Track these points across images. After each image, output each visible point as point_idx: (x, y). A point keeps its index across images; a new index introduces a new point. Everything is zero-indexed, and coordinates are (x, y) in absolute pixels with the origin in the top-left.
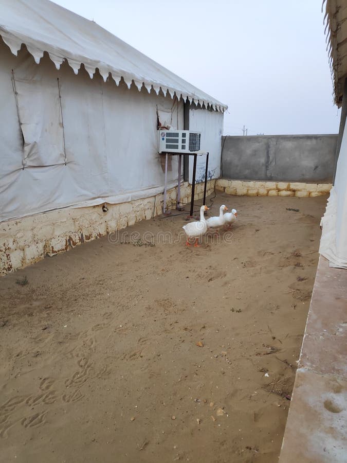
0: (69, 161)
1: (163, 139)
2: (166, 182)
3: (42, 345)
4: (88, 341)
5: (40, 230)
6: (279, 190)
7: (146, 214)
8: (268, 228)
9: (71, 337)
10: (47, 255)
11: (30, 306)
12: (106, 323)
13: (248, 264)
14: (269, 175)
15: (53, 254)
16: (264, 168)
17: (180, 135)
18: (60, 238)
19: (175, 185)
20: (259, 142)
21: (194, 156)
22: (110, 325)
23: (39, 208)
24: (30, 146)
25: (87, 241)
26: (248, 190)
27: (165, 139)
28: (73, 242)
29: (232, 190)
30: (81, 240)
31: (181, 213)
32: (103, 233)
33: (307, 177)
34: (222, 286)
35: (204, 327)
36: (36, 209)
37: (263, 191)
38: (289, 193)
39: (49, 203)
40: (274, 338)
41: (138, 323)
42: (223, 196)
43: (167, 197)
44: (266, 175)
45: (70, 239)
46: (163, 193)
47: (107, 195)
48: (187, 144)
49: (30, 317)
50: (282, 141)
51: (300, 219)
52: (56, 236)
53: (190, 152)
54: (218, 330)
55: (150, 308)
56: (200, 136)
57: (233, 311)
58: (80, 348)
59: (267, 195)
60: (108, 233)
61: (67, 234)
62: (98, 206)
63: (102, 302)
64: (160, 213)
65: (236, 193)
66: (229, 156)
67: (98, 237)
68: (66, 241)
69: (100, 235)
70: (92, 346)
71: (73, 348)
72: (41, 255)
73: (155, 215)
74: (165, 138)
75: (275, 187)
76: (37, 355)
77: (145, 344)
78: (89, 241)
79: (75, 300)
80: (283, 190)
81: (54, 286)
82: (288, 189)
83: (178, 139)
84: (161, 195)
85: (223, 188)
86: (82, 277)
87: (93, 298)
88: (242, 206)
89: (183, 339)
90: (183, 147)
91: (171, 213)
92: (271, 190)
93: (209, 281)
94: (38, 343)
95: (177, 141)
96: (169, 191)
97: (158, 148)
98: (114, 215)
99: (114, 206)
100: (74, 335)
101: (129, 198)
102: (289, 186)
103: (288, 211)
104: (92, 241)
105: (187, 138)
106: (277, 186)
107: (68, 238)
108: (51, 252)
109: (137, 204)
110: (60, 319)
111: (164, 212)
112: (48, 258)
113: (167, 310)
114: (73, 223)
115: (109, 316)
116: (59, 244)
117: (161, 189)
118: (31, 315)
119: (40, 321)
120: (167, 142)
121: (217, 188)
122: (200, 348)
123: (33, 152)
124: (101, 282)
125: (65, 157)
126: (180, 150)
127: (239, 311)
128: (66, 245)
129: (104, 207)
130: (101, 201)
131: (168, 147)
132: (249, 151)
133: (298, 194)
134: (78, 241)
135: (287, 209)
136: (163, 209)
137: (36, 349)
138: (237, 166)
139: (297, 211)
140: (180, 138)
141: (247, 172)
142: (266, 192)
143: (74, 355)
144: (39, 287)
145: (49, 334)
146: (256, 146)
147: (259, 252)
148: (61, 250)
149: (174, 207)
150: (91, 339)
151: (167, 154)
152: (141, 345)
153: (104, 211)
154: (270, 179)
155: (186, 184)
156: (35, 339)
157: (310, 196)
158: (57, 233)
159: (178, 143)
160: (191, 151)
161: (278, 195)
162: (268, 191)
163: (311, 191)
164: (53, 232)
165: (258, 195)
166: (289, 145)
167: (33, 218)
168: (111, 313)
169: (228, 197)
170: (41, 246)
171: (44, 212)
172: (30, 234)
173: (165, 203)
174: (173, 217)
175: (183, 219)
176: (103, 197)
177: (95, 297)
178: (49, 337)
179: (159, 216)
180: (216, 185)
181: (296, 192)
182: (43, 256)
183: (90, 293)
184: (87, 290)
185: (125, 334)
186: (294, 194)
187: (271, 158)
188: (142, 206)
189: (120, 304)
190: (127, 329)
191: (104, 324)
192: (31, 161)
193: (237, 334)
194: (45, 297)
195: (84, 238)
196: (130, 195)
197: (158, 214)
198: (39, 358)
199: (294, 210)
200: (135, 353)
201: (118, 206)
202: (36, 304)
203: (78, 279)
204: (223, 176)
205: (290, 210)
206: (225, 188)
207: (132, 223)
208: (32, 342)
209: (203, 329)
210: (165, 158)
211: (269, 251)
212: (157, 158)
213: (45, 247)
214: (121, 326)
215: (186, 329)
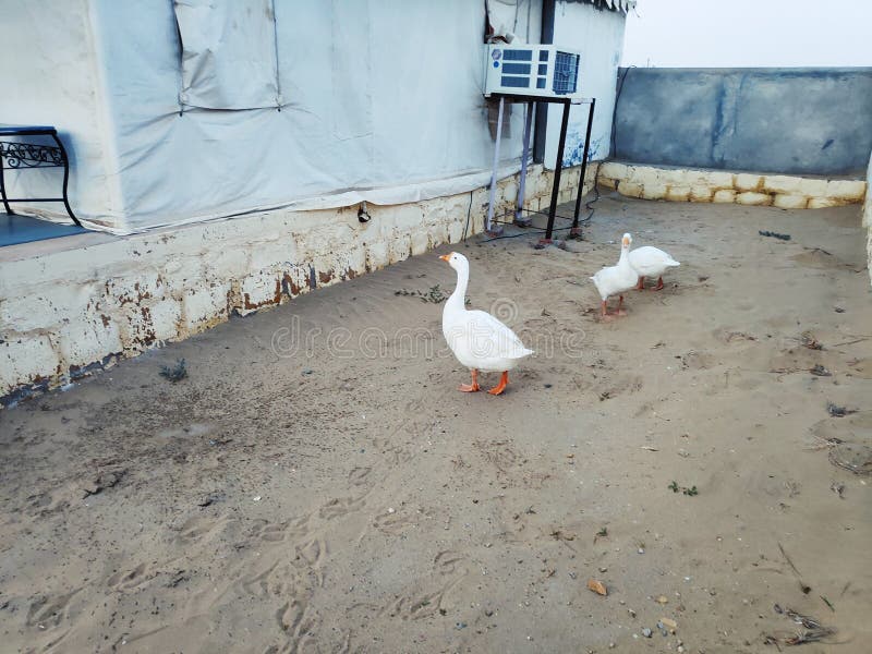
0: (287, 102)
1: (496, 65)
2: (497, 161)
3: (193, 550)
4: (307, 548)
5: (218, 257)
6: (738, 191)
7: (451, 233)
8: (727, 274)
9: (267, 530)
10: (235, 313)
11: (183, 435)
12: (354, 497)
13: (693, 361)
14: (717, 156)
15: (249, 311)
16: (708, 140)
17: (536, 56)
18: (264, 276)
19: (515, 171)
20: (700, 83)
21: (562, 105)
22: (364, 503)
23: (218, 205)
24: (196, 59)
25: (324, 285)
26: (668, 188)
27: (501, 65)
28: (293, 286)
29: (634, 186)
30: (311, 281)
31: (522, 231)
32: (360, 270)
33: (805, 163)
34: (637, 415)
35: (604, 533)
36: (209, 208)
37: (702, 192)
38: (761, 198)
39: (242, 196)
40: (807, 590)
41: (434, 505)
42: (614, 199)
43: (496, 197)
44: (712, 158)
45: (287, 279)
46: (489, 187)
47: (370, 185)
48: (550, 77)
49: (179, 467)
50: (754, 81)
51: (799, 258)
52: (254, 271)
53: (554, 95)
54: (643, 546)
55: (462, 464)
56: (578, 59)
57: (675, 490)
58: (287, 568)
59: (711, 200)
60: (368, 268)
61: (280, 267)
62: (348, 208)
63: (348, 437)
64: (479, 229)
65: (641, 194)
66: (632, 113)
67: (348, 278)
68: (278, 284)
69: (351, 273)
70: (317, 566)
71: (268, 568)
72: (222, 312)
73: (469, 234)
74: (501, 61)
75: (730, 184)
76: (179, 580)
77: (451, 572)
78: (329, 284)
79: (288, 427)
80: (748, 191)
81: (244, 387)
82: (760, 190)
83: (529, 65)
84: (485, 192)
85: (613, 182)
86: (309, 370)
87: (329, 423)
88: (656, 223)
89: (551, 566)
90: (541, 83)
91: (502, 232)
92: (719, 189)
93: (602, 399)
94: (186, 542)
95: (527, 69)
96: (502, 182)
97: (484, 84)
98: (383, 230)
99: (382, 210)
100: (274, 525)
101: (415, 193)
102: (762, 182)
103: (765, 238)
104: (333, 286)
105: (551, 63)
106: (734, 180)
107: (282, 277)
108: (244, 306)
109: (432, 207)
110: (247, 477)
111: (489, 228)
112: (238, 319)
113: (505, 473)
114: (293, 244)
115: (362, 475)
116: (261, 291)
117: (484, 178)
118: (181, 459)
119: (200, 479)
120: (504, 71)
121: (600, 181)
122: (597, 599)
123: (203, 76)
124: (348, 385)
125: (279, 92)
126: (532, 90)
127: (692, 492)
128: (277, 292)
129: (361, 212)
130: (354, 198)
131: (505, 82)
132: (677, 103)
133: (782, 201)
134: (303, 284)
135: (761, 233)
136: (486, 221)
137: (180, 563)
138: (648, 135)
139: (787, 238)
140: (535, 63)
141: (669, 148)
142: (708, 194)
143: (270, 588)
144: (210, 388)
145: (214, 519)
146: (693, 90)
147: (716, 333)
148: (265, 303)
149: (510, 219)
150: (316, 543)
151: (502, 100)
152: (443, 573)
153: (362, 220)
154: (720, 166)
155: (539, 168)
156: (181, 530)
157: (809, 206)
158: (257, 265)
159: (529, 73)
160: (557, 93)
161: (735, 202)
162: (714, 192)
163: (811, 195)
164: (249, 261)
165: (690, 199)
166: (770, 90)
167: (203, 227)
168: (369, 469)
169: (625, 201)
170: (221, 291)
171: (230, 217)
172: (195, 265)
173: (491, 209)
174: (506, 241)
175: (531, 246)
176: (358, 189)
177: (334, 420)
178: (214, 529)
179: (477, 236)
180: (600, 174)
181: (777, 197)
182: (225, 314)
183: (322, 410)
184: (317, 401)
185: (403, 537)
186: (773, 201)
187: (725, 120)
188: (443, 213)
189: (389, 446)
190: (405, 520)
191: (350, 501)
192: (199, 96)
193: (697, 564)
194: (221, 413)
195: (318, 278)
196: (419, 187)
197: (477, 232)
198: (180, 593)
199: (777, 236)
200: (426, 598)
201: (391, 210)
202: (198, 429)
203: (298, 373)
204: (616, 155)
205: (768, 235)
206: (617, 181)
207: (419, 250)
208: (170, 541)
209: (602, 538)
210: (498, 108)
211: (742, 331)
212: (480, 107)
213: (230, 294)
214: (391, 510)
215: (556, 535)
